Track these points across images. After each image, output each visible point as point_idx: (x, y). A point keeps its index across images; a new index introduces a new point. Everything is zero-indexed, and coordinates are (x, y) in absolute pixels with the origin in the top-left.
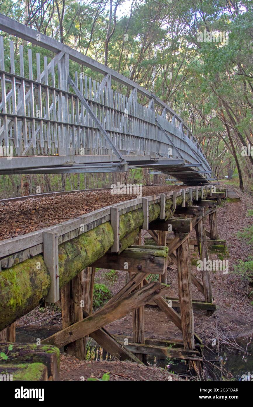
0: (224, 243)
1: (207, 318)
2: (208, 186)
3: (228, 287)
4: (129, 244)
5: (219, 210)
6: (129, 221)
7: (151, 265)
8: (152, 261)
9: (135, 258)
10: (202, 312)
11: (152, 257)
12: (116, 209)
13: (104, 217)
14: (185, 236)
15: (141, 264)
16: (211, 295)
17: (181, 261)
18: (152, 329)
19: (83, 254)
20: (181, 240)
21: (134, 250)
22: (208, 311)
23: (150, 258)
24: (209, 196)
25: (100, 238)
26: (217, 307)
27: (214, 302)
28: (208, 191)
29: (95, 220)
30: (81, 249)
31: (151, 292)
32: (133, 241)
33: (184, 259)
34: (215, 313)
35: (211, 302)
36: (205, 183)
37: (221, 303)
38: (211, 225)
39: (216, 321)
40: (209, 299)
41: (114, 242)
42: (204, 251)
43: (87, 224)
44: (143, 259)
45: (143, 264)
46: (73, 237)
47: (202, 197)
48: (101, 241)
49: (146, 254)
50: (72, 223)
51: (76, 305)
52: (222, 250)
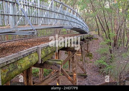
0: (92, 54)
1: (84, 79)
2: (87, 34)
3: (92, 69)
4: (48, 59)
5: (90, 42)
6: (48, 50)
7: (56, 67)
8: (56, 65)
9: (50, 64)
10: (83, 77)
11: (56, 64)
12: (39, 47)
13: (34, 51)
14: (75, 53)
15: (52, 67)
16: (86, 72)
17: (74, 62)
18: (66, 83)
19: (19, 67)
20: (73, 54)
21: (49, 61)
22: (85, 77)
23: (55, 65)
24: (87, 37)
25: (30, 59)
26: (88, 76)
27: (87, 74)
28: (87, 36)
29: (28, 52)
30: (18, 65)
31: (55, 77)
32: (50, 57)
33: (75, 61)
34: (87, 78)
35: (86, 74)
36: (86, 33)
37: (89, 74)
38: (87, 48)
39: (87, 80)
40: (85, 73)
41: (39, 60)
42: (84, 57)
43: (22, 55)
44: (52, 65)
45: (53, 66)
46: (13, 61)
47: (85, 38)
48: (31, 61)
49: (54, 63)
50: (13, 56)
51: (30, 80)
52: (91, 56)
